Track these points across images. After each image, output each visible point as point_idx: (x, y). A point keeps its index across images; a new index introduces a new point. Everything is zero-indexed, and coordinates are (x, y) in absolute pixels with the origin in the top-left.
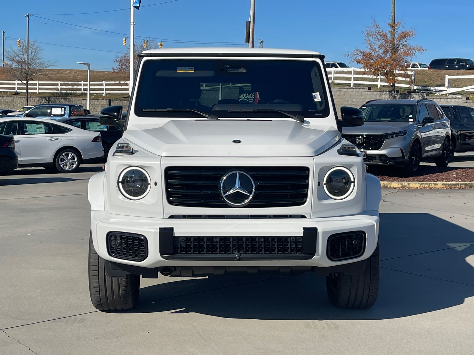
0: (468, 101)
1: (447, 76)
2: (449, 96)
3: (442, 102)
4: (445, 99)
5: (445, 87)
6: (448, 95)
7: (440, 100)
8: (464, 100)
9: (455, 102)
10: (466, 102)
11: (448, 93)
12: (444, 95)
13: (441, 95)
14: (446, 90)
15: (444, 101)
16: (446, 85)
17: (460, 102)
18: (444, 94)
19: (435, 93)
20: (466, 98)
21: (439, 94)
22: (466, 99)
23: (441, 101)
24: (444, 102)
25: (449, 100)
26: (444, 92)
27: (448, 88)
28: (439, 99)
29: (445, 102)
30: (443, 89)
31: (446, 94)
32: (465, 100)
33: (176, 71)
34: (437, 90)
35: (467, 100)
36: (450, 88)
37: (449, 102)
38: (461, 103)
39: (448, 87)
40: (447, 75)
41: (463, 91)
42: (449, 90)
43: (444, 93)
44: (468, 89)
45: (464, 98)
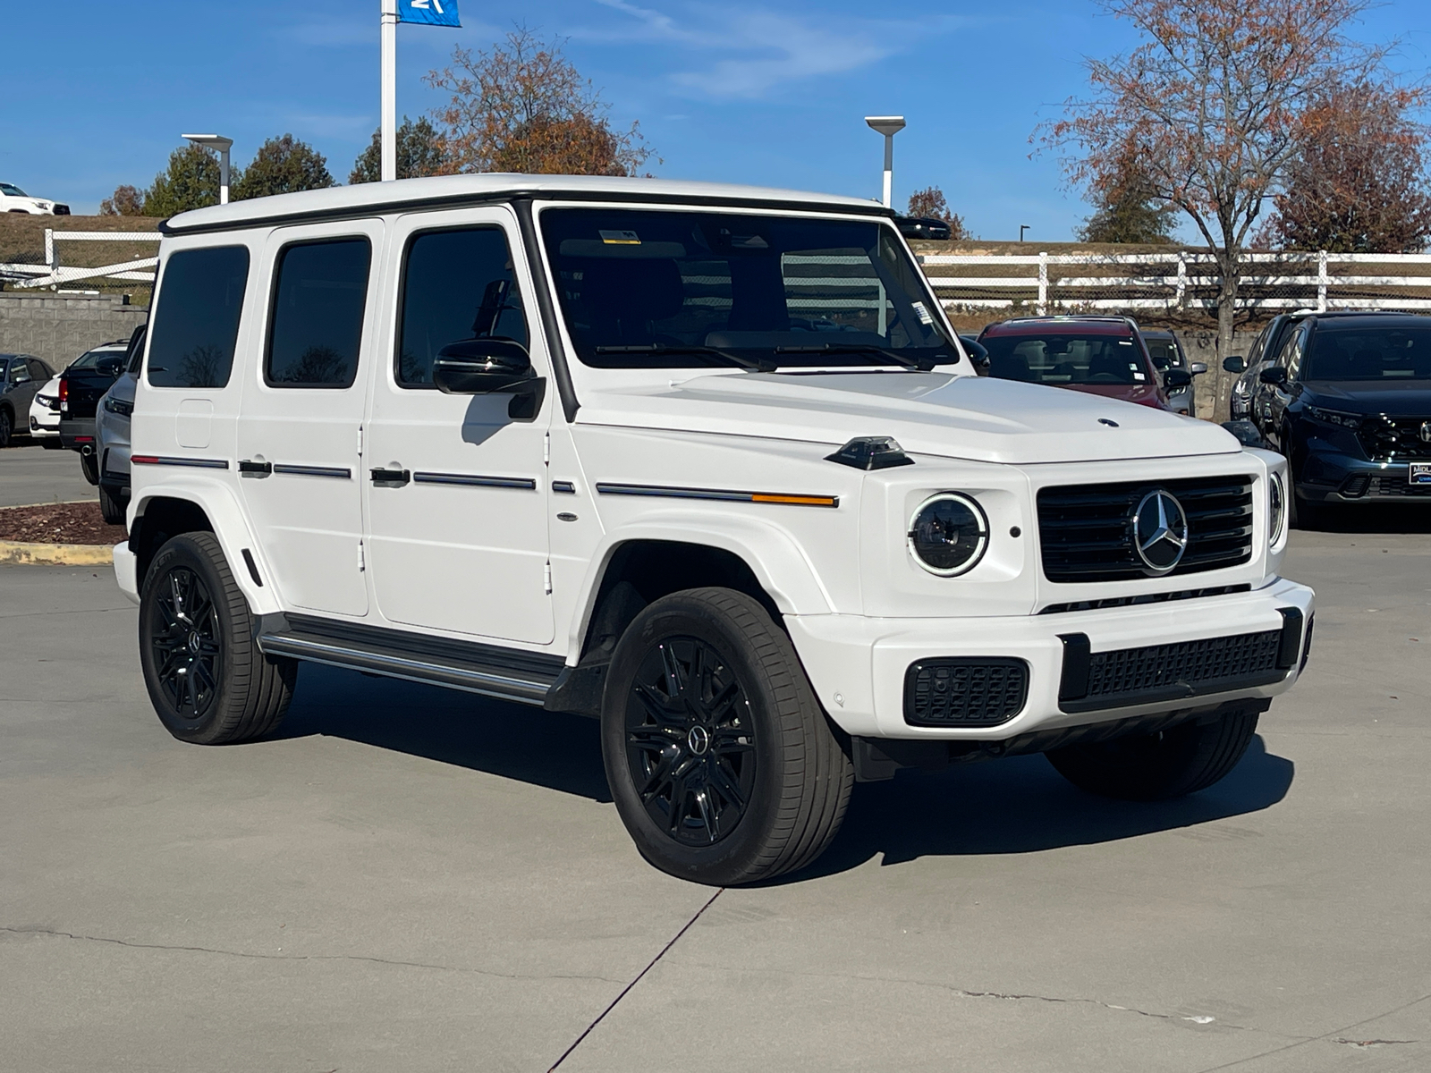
0: (129, 307)
1: (48, 231)
2: (60, 292)
3: (47, 309)
4: (58, 302)
5: (46, 265)
6: (54, 288)
7: (43, 304)
8: (117, 303)
9: (89, 308)
10: (124, 311)
11: (56, 284)
12: (42, 289)
13: (34, 287)
14: (49, 275)
15: (54, 307)
16: (50, 259)
17: (105, 310)
18: (42, 286)
19: (16, 283)
20: (122, 297)
21: (25, 286)
22: (121, 302)
23: (46, 306)
24: (54, 310)
25: (69, 303)
26: (42, 279)
27: (53, 269)
28: (39, 301)
29: (59, 310)
30: (39, 272)
31: (48, 287)
32: (118, 305)
33: (600, 241)
34: (20, 273)
35: (124, 304)
36: (60, 268)
37: (70, 310)
38: (108, 312)
39: (54, 266)
40: (51, 230)
41: (103, 277)
42: (58, 274)
43: (43, 281)
44: (116, 273)
45: (116, 299)
